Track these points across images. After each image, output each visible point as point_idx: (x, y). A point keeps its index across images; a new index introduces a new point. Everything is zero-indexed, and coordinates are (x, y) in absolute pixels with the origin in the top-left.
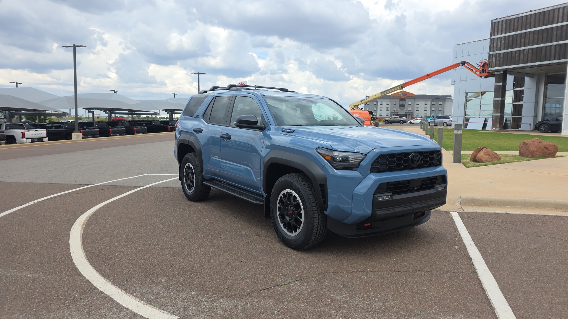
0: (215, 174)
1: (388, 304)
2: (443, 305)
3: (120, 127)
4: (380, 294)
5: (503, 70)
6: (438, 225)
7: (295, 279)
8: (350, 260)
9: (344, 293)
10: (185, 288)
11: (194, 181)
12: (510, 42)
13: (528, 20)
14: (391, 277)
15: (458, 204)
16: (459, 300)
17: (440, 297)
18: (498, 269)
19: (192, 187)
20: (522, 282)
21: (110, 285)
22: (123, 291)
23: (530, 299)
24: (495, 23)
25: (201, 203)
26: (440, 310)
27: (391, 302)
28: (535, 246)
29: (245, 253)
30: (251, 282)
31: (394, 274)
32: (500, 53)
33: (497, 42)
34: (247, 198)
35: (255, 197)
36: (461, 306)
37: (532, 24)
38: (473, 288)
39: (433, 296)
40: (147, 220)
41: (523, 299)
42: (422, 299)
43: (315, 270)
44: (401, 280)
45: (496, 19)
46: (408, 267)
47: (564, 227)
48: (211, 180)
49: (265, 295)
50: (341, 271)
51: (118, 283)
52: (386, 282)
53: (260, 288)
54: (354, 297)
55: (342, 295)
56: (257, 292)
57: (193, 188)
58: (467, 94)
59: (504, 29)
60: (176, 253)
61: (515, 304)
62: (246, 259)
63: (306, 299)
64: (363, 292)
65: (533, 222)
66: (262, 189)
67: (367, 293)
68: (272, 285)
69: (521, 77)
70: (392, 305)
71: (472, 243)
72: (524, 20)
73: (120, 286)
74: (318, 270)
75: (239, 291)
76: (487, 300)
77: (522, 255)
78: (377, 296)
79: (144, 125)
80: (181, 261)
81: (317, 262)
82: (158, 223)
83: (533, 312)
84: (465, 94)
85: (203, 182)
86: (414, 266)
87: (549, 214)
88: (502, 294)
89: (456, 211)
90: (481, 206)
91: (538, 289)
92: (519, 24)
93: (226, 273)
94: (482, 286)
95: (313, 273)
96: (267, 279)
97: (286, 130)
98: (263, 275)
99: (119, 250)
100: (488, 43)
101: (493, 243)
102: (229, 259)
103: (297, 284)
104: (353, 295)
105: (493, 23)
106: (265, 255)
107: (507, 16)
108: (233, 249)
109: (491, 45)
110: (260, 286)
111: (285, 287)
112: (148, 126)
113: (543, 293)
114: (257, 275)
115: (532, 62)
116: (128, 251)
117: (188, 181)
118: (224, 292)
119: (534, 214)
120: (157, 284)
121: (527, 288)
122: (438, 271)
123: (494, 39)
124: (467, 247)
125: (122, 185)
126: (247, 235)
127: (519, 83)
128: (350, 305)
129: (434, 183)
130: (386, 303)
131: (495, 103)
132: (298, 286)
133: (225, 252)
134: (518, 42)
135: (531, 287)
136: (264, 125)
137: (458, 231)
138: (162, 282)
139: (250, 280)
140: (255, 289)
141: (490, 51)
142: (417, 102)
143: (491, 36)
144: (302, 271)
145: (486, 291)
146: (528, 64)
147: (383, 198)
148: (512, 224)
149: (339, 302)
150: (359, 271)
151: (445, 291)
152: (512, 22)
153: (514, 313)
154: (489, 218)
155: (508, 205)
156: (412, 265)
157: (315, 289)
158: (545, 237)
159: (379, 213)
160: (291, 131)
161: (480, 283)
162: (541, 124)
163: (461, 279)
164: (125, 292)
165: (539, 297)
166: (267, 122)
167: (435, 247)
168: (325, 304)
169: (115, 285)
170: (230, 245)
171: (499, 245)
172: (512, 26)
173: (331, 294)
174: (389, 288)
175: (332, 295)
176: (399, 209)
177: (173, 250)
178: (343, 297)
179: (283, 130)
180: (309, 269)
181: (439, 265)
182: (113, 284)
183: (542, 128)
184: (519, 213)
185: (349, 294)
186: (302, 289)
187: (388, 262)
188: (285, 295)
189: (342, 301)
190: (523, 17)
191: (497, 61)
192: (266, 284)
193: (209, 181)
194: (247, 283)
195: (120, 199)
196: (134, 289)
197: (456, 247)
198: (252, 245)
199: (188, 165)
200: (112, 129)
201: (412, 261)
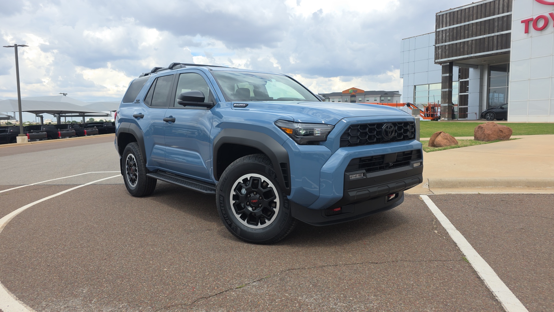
0: (161, 165)
1: (371, 305)
2: (438, 302)
3: (70, 130)
4: (360, 293)
5: (449, 61)
6: (410, 209)
7: (253, 280)
8: (318, 252)
9: (314, 294)
10: (112, 300)
11: (137, 174)
12: (455, 34)
13: (471, 12)
14: (368, 270)
15: (426, 187)
16: (456, 295)
17: (432, 293)
18: (490, 253)
19: (135, 180)
20: (522, 267)
21: (14, 300)
22: (28, 307)
23: (538, 288)
24: (439, 16)
25: (146, 198)
26: (436, 310)
27: (374, 302)
28: (521, 226)
29: (193, 251)
30: (198, 287)
31: (371, 266)
32: (446, 45)
33: (442, 35)
34: (196, 188)
35: (206, 187)
36: (460, 302)
37: (475, 16)
38: (468, 278)
39: (424, 291)
40: (79, 219)
41: (530, 289)
42: (411, 296)
43: (277, 266)
44: (382, 274)
45: (440, 13)
46: (387, 257)
47: (543, 205)
48: (156, 171)
49: (215, 302)
50: (308, 266)
51: (26, 296)
52: (364, 277)
53: (209, 294)
54: (328, 299)
55: (312, 297)
56: (205, 299)
57: (137, 182)
58: (415, 86)
59: (448, 22)
60: (108, 255)
61: (523, 295)
62: (194, 258)
63: (267, 305)
64: (338, 291)
65: (509, 201)
66: (213, 177)
67: (343, 292)
68: (224, 289)
69: (466, 69)
70: (376, 306)
71: (452, 226)
72: (466, 12)
73: (27, 300)
74: (281, 266)
75: (182, 299)
76: (488, 293)
77: (511, 236)
78: (355, 295)
79: (95, 127)
80: (112, 265)
81: (279, 258)
82: (92, 222)
83: (547, 304)
84: (413, 86)
85: (147, 174)
86: (393, 256)
87: (523, 193)
88: (504, 284)
89: (425, 194)
90: (450, 188)
91: (543, 275)
92: (462, 16)
93: (167, 277)
94: (478, 275)
95: (275, 271)
96: (218, 282)
97: (238, 105)
98: (213, 276)
99: (38, 256)
100: (433, 36)
101: (475, 225)
102: (172, 260)
103: (255, 286)
104: (325, 296)
105: (437, 16)
106: (217, 252)
107: (451, 9)
108: (178, 248)
109: (436, 37)
110: (209, 291)
111: (241, 290)
112: (100, 128)
113: (550, 280)
114: (205, 278)
115: (476, 53)
116: (48, 256)
117: (130, 174)
118: (163, 301)
119: (507, 193)
120: (76, 296)
121: (530, 275)
122: (422, 260)
123: (439, 31)
124: (448, 231)
125: (60, 184)
126: (196, 231)
127: (464, 74)
128: (323, 309)
129: (410, 158)
130: (368, 304)
131: (443, 94)
132: (257, 288)
133: (169, 251)
134: (462, 34)
135: (534, 273)
136: (212, 101)
137: (433, 214)
138: (83, 292)
139: (196, 284)
140: (203, 295)
141: (436, 43)
142: (367, 98)
143: (436, 29)
144: (262, 269)
145: (484, 281)
146: (472, 55)
147: (355, 176)
148: (488, 204)
149: (309, 306)
150: (330, 266)
151: (437, 284)
152: (456, 15)
153: (526, 308)
154: (462, 199)
155: (478, 186)
156: (390, 255)
157: (279, 291)
158: (527, 216)
159: (352, 194)
160: (244, 105)
161: (475, 272)
162: (487, 113)
163: (451, 268)
164: (32, 309)
165: (548, 285)
166: (216, 98)
167: (413, 233)
168: (291, 310)
169: (21, 300)
170: (175, 242)
171: (481, 227)
172: (456, 19)
173: (298, 296)
174: (368, 284)
175: (300, 298)
176: (373, 189)
177: (104, 252)
178: (314, 299)
179: (235, 105)
180: (270, 266)
181: (422, 253)
182: (17, 299)
183: (488, 117)
184: (492, 193)
185: (321, 295)
186: (262, 291)
187: (362, 253)
188: (240, 301)
189: (313, 304)
190: (465, 9)
191: (443, 53)
192: (216, 288)
193: (154, 172)
194: (193, 288)
195: (53, 198)
196: (44, 304)
197: (436, 232)
198: (202, 241)
199: (130, 156)
200: (61, 132)
201: (390, 250)
